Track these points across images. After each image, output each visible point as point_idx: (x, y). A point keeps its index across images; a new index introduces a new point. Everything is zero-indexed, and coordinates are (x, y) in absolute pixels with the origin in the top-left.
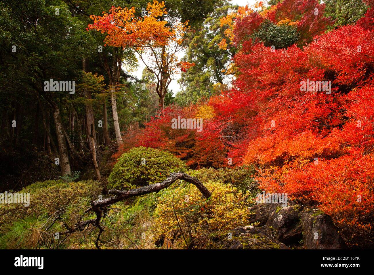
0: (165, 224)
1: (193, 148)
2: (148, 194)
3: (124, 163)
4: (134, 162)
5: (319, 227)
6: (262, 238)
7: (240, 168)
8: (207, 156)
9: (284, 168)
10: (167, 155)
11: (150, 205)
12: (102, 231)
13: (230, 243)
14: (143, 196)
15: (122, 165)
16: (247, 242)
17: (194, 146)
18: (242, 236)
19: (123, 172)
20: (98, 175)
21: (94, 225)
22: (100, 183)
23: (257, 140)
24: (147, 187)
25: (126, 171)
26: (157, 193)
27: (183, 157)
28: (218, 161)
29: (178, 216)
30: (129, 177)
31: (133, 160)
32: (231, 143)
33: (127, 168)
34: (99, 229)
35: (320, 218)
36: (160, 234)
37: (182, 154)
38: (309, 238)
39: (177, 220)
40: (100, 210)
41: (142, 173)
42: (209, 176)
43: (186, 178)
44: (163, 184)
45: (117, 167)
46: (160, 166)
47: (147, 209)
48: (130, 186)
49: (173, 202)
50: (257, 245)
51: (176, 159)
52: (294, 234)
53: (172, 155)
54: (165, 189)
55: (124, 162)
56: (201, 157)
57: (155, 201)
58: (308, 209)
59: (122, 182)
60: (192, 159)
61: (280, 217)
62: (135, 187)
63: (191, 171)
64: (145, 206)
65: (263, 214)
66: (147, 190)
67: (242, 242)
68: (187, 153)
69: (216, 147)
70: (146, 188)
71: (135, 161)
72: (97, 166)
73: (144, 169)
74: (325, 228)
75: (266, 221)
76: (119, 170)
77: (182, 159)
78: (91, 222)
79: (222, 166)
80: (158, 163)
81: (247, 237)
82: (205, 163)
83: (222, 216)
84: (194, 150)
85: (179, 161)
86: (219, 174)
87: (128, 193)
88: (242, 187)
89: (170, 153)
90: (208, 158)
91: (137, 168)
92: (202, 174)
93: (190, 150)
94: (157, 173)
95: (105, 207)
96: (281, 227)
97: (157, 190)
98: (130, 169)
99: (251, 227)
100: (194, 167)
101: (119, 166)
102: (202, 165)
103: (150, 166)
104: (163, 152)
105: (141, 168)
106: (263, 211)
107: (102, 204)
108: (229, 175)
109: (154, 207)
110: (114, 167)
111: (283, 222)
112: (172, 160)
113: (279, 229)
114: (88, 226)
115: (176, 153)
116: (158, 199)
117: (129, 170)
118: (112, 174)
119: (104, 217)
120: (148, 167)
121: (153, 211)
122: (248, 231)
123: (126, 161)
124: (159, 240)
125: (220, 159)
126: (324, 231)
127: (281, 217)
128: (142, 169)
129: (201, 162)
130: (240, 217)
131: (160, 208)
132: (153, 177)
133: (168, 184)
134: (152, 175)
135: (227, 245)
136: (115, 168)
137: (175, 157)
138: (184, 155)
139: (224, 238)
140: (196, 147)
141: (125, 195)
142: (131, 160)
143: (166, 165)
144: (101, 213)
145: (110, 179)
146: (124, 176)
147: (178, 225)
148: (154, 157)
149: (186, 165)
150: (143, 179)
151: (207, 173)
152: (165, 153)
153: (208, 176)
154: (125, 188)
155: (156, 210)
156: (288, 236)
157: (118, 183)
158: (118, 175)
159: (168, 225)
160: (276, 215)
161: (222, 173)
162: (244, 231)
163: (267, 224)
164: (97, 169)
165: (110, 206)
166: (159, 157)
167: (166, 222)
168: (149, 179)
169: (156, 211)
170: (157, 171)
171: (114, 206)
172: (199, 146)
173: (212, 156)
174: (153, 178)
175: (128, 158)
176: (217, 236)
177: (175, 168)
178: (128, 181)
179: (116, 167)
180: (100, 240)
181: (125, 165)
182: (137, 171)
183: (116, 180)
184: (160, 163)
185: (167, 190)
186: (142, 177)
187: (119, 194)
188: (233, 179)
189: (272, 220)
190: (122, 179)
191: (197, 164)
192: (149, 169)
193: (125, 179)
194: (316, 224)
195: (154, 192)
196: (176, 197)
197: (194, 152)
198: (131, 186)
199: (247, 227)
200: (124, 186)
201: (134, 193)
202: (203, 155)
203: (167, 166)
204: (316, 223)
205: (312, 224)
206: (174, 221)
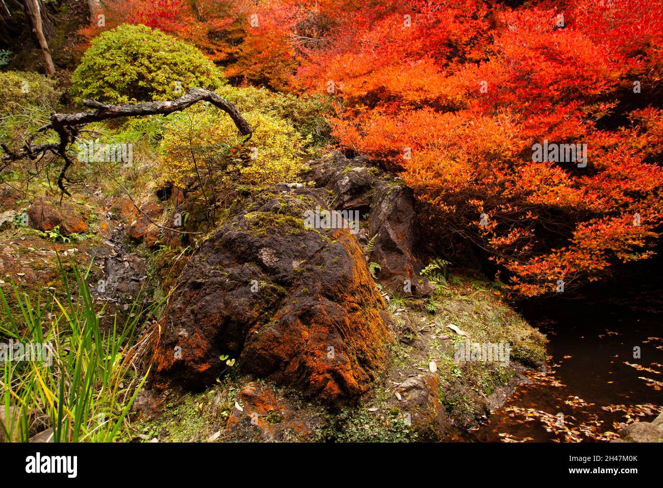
0: (175, 166)
1: (239, 46)
2: (151, 116)
3: (105, 51)
4: (126, 53)
5: (392, 200)
6: (309, 200)
7: (312, 98)
8: (262, 65)
9: (375, 111)
10: (190, 51)
11: (152, 134)
12: (69, 163)
13: (264, 201)
14: (141, 118)
15: (101, 53)
16: (287, 202)
17: (241, 42)
18: (284, 194)
19: (103, 69)
20: (48, 65)
21: (54, 153)
22: (55, 82)
23: (346, 56)
24: (150, 103)
25: (108, 68)
26: (165, 116)
27: (219, 59)
28: (279, 79)
29: (196, 156)
30: (116, 81)
31: (123, 49)
32: (307, 51)
33: (112, 62)
34: (64, 161)
35: (397, 189)
36: (166, 180)
37: (218, 54)
38: (375, 212)
39: (195, 162)
40: (67, 131)
41: (141, 77)
42: (258, 101)
43: (215, 99)
44: (176, 104)
45: (90, 56)
46: (175, 68)
47: (148, 139)
48: (117, 97)
49: (190, 134)
50: (299, 207)
51: (206, 62)
52: (359, 205)
53: (200, 53)
54: (178, 112)
55: (105, 49)
56: (251, 66)
57: (163, 128)
58: (388, 176)
59: (100, 86)
60: (235, 66)
61: (346, 180)
62: (126, 100)
63: (228, 88)
64: (144, 134)
65: (325, 172)
66: (149, 109)
67: (281, 201)
68: (227, 54)
69: (280, 52)
70: (146, 106)
71: (127, 51)
72: (46, 46)
73: (145, 69)
74: (399, 203)
75: (327, 183)
76: (95, 64)
77: (218, 63)
78: (50, 147)
79: (286, 88)
80: (171, 63)
81: (289, 196)
82: (256, 78)
83: (262, 166)
84: (241, 50)
85: (211, 66)
86: (276, 101)
87: (117, 110)
88: (308, 129)
89: (197, 49)
90: (263, 70)
91: (132, 65)
92: (247, 96)
93: (234, 49)
94: (169, 80)
95: (76, 127)
96: (344, 193)
97: (165, 111)
98: (116, 65)
99: (299, 185)
100: (235, 81)
101: (95, 55)
102: (251, 80)
103: (156, 66)
104: (183, 44)
105: (138, 67)
106: (326, 168)
107: (72, 121)
108: (291, 106)
109: (159, 137)
110: (83, 55)
111: (349, 187)
112: (197, 62)
113: (340, 196)
114: (44, 154)
115: (208, 49)
116: (167, 127)
117: (116, 67)
118: (80, 68)
119: (73, 142)
120: (153, 68)
121: (156, 145)
122: (293, 190)
123: (109, 48)
124: (163, 188)
125: (284, 76)
126: (396, 206)
127: (348, 180)
128: (140, 69)
129: (250, 74)
130: (288, 169)
131: (169, 140)
132: (160, 87)
133: (185, 105)
134: (160, 84)
135: (259, 203)
136: (87, 58)
137: (206, 57)
138: (222, 56)
139: (257, 194)
140: (245, 46)
141: (112, 111)
142: (120, 48)
143: (186, 69)
144: (68, 135)
145: (75, 77)
146: (105, 76)
147: (195, 170)
148: (164, 50)
149: (223, 75)
150: (142, 88)
151: (256, 96)
152: (187, 46)
153: (256, 101)
154: (108, 99)
155: (162, 143)
156: (350, 206)
157: (92, 87)
158: (94, 72)
159: (180, 167)
160: (342, 177)
161: (280, 100)
162: (288, 189)
163: (327, 186)
164: (46, 52)
165: (83, 126)
166: (174, 51)
167: (178, 164)
168: (153, 89)
169: (162, 145)
170: (169, 78)
171: (89, 127)
172: (251, 45)
173: (270, 68)
174: (160, 89)
175: (114, 42)
176: (249, 190)
177: (202, 77)
178: (112, 86)
179: (88, 56)
180: (66, 178)
181: (108, 55)
182: (132, 71)
183: (89, 81)
184: (175, 64)
185: (182, 114)
186: (141, 83)
187: (102, 109)
188: (296, 114)
189: (336, 182)
190: (101, 81)
191: (243, 77)
192: (155, 71)
193: (107, 82)
194: (389, 196)
195: (160, 115)
196: (197, 127)
197: (241, 54)
198: (119, 96)
199: (293, 184)
200: (105, 95)
201: (126, 111)
202: (256, 63)
203: (189, 71)
204: (390, 194)
205: (385, 195)
206: (190, 163)
